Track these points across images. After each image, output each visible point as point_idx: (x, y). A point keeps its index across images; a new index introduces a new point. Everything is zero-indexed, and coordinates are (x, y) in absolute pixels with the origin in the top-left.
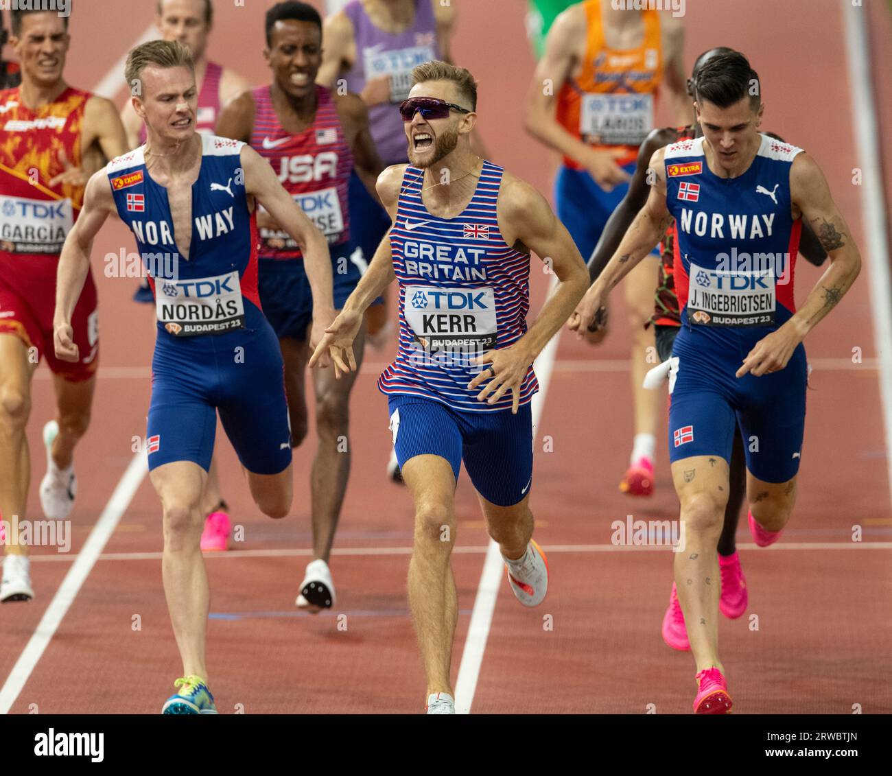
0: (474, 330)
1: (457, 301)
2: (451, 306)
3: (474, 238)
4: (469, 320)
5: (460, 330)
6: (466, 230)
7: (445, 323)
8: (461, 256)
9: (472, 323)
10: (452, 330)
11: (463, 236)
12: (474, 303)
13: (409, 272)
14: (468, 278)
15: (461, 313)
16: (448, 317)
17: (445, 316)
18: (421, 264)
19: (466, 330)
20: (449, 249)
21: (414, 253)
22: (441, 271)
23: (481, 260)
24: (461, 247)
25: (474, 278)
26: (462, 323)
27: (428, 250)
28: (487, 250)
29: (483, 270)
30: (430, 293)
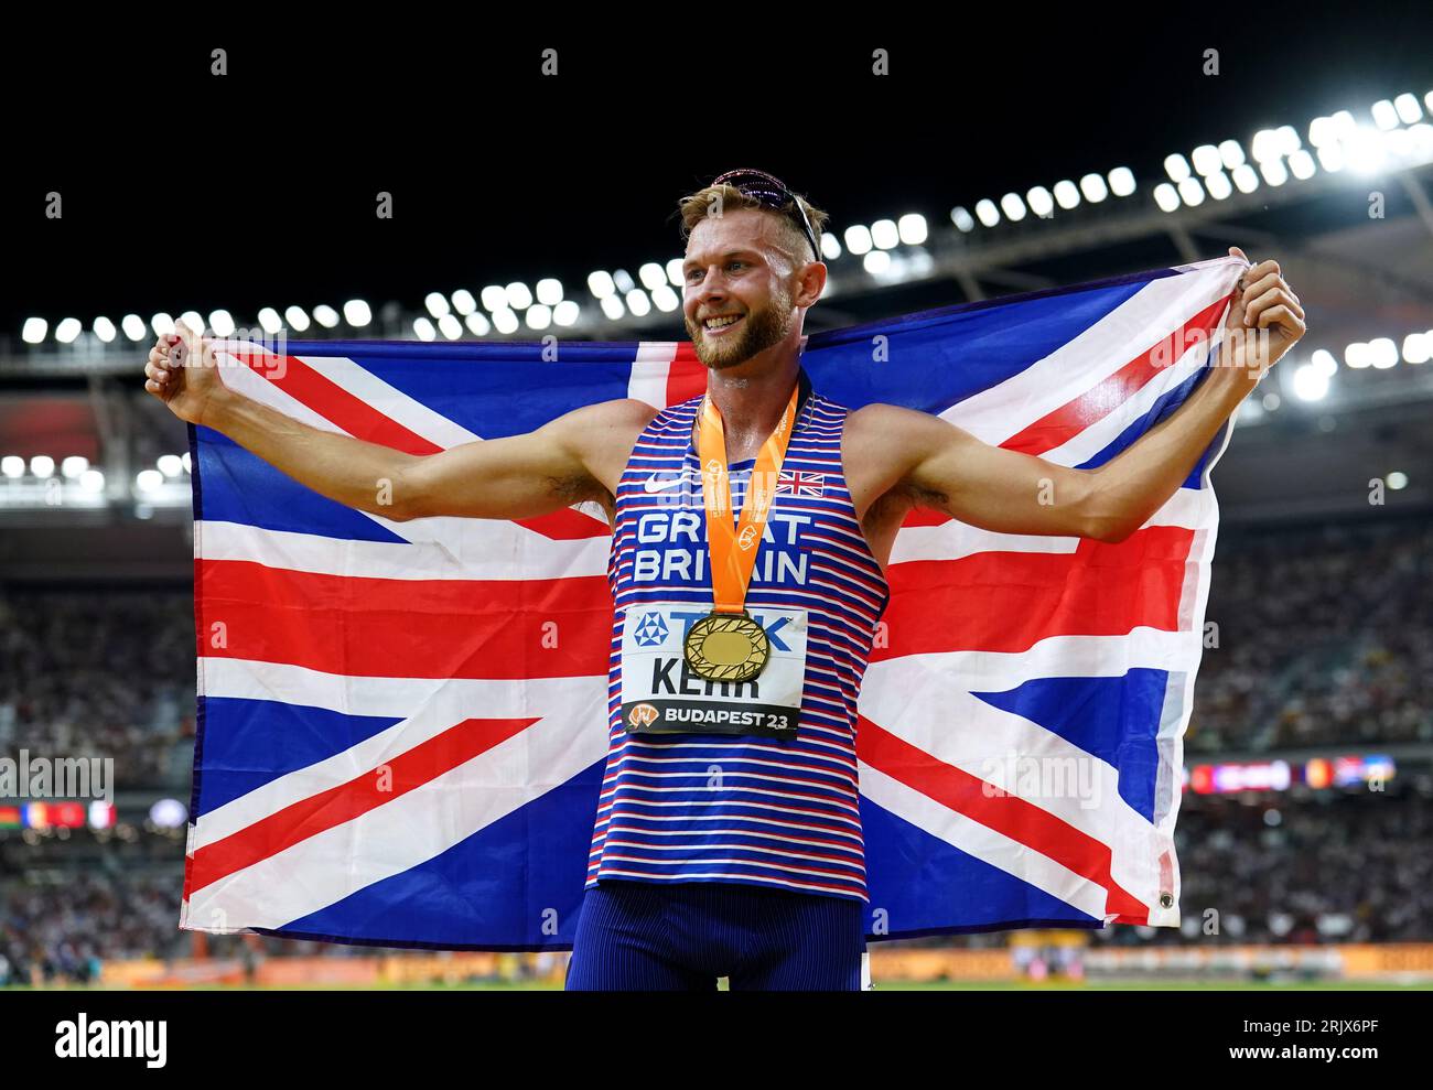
3: (792, 495)
13: (638, 577)
14: (768, 577)
21: (658, 533)
23: (802, 537)
25: (781, 579)
28: (816, 518)
29: (803, 558)
30: (674, 615)
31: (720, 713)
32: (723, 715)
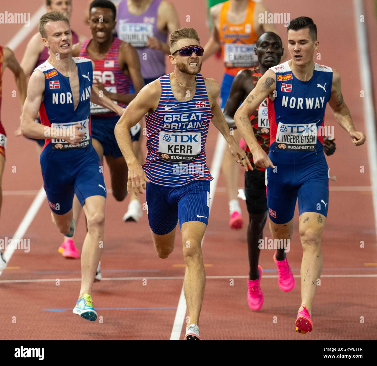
0: (191, 152)
1: (185, 139)
2: (182, 141)
3: (199, 108)
4: (189, 148)
5: (184, 152)
6: (196, 105)
7: (178, 149)
8: (193, 117)
9: (190, 150)
10: (181, 152)
11: (194, 108)
12: (192, 139)
14: (194, 127)
15: (186, 144)
16: (180, 146)
17: (178, 146)
18: (173, 124)
19: (187, 152)
20: (188, 115)
21: (170, 120)
22: (182, 126)
24: (193, 113)
25: (197, 127)
26: (186, 149)
27: (177, 117)
28: (205, 113)
29: (202, 122)
30: (173, 135)
31: (183, 157)
32: (184, 158)
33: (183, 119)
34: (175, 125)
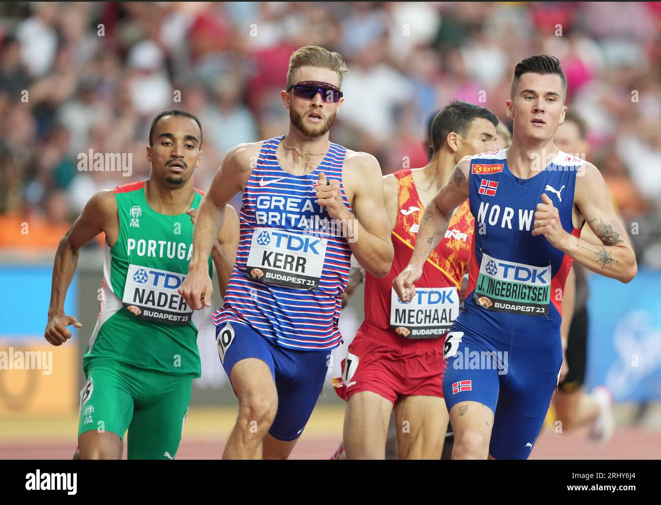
0: (303, 271)
2: (289, 247)
4: (301, 262)
5: (291, 269)
6: (314, 186)
7: (280, 261)
8: (308, 206)
9: (303, 265)
10: (285, 268)
12: (309, 247)
15: (296, 254)
16: (284, 256)
17: (282, 255)
18: (271, 214)
19: (297, 270)
20: (300, 201)
22: (288, 221)
26: (295, 264)
27: (280, 201)
33: (291, 207)
34: (275, 217)
